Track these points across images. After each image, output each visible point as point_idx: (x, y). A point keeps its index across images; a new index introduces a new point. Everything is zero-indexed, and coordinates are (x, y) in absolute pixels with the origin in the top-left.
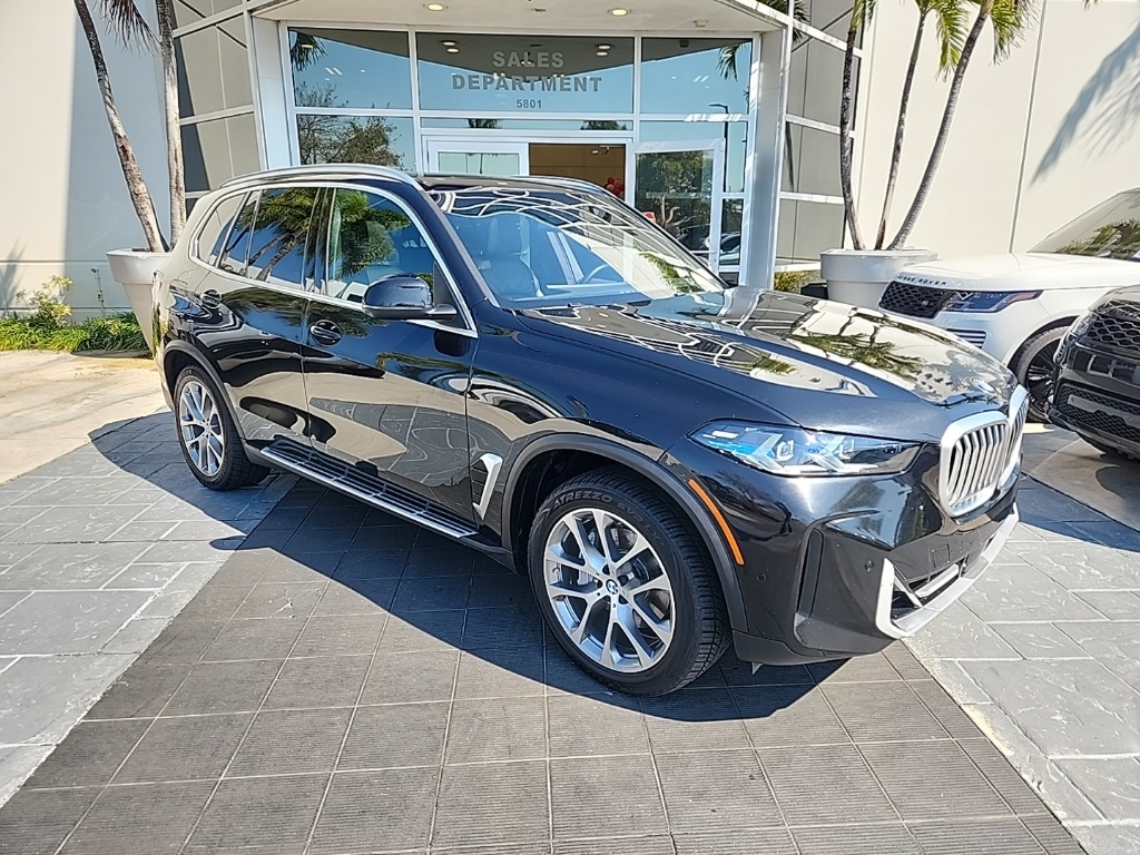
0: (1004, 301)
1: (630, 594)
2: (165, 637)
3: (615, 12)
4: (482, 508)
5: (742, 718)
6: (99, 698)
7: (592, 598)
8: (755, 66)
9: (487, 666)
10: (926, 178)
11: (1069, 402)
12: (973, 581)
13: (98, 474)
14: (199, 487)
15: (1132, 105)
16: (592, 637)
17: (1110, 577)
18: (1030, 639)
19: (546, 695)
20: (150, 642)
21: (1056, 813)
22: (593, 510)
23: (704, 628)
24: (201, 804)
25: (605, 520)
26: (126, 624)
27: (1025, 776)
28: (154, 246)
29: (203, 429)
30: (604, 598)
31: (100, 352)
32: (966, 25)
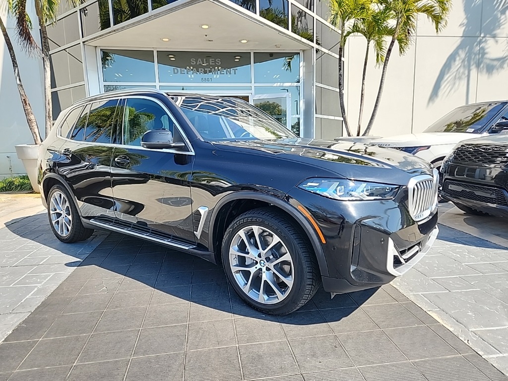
0: (415, 151)
1: (271, 266)
2: (44, 304)
3: (242, 41)
4: (198, 234)
5: (327, 322)
6: (11, 332)
7: (253, 270)
8: (301, 64)
9: (203, 308)
10: (376, 106)
11: (450, 188)
12: (425, 253)
13: (9, 239)
14: (59, 242)
15: (457, 76)
16: (253, 290)
17: (479, 258)
18: (451, 283)
19: (233, 318)
20: (36, 307)
21: (478, 353)
22: (253, 226)
23: (308, 277)
24: (65, 376)
25: (258, 230)
26: (24, 300)
27: (461, 338)
28: (37, 142)
29: (61, 214)
30: (259, 269)
31: (10, 192)
32: (386, 46)
